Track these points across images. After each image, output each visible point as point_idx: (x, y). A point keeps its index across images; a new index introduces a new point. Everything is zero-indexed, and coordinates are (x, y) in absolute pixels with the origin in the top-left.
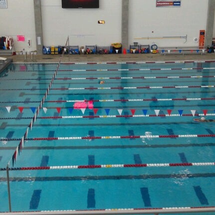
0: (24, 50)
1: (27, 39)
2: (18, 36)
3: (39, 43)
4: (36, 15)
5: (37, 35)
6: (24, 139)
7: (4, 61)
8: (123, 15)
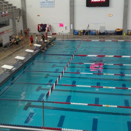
0: (63, 32)
1: (65, 26)
2: (59, 24)
3: (72, 28)
4: (70, 11)
5: (71, 23)
6: (55, 85)
7: (50, 38)
8: (124, 11)
